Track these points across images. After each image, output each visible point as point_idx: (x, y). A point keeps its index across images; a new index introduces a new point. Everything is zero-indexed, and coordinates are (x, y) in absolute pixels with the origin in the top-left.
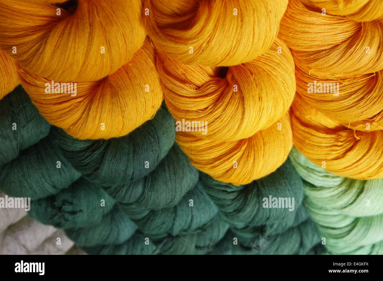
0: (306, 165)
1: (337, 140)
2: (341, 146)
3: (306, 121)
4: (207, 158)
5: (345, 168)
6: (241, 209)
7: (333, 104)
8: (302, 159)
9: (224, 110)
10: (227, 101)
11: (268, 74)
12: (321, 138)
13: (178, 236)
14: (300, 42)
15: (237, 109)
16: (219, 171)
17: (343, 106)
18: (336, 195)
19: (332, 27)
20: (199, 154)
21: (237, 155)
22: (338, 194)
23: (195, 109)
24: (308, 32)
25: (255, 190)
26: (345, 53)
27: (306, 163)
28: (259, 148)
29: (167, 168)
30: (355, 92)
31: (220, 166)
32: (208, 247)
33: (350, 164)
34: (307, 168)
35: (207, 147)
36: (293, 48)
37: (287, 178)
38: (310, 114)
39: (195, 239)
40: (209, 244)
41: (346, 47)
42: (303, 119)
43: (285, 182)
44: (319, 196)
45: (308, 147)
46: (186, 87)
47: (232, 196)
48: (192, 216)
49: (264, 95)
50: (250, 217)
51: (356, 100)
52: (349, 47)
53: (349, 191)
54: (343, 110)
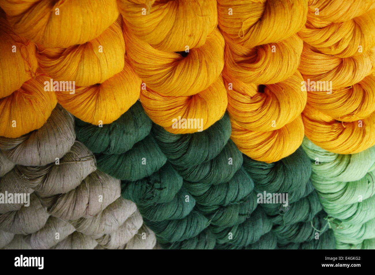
0: (313, 149)
1: (332, 128)
2: (335, 132)
3: (312, 118)
4: (253, 144)
5: (338, 146)
6: (273, 180)
7: (330, 105)
8: (310, 145)
9: (268, 110)
10: (269, 105)
11: (292, 88)
12: (322, 127)
13: (227, 207)
14: (310, 70)
15: (276, 109)
16: (261, 152)
17: (335, 106)
18: (333, 167)
19: (327, 61)
20: (248, 142)
21: (273, 140)
22: (334, 166)
23: (250, 111)
24: (314, 64)
25: (282, 166)
26: (336, 74)
27: (312, 147)
28: (286, 135)
29: (226, 153)
30: (342, 97)
31: (262, 148)
32: (247, 214)
33: (342, 143)
34: (313, 151)
35: (253, 137)
36: (303, 73)
37: (301, 158)
38: (315, 114)
39: (238, 208)
40: (248, 213)
41: (336, 71)
42: (310, 117)
43: (300, 160)
44: (322, 169)
45: (316, 134)
46: (246, 98)
47: (266, 172)
48: (239, 190)
49: (291, 101)
50: (278, 186)
51: (343, 102)
52: (338, 71)
53: (341, 163)
54: (336, 109)
